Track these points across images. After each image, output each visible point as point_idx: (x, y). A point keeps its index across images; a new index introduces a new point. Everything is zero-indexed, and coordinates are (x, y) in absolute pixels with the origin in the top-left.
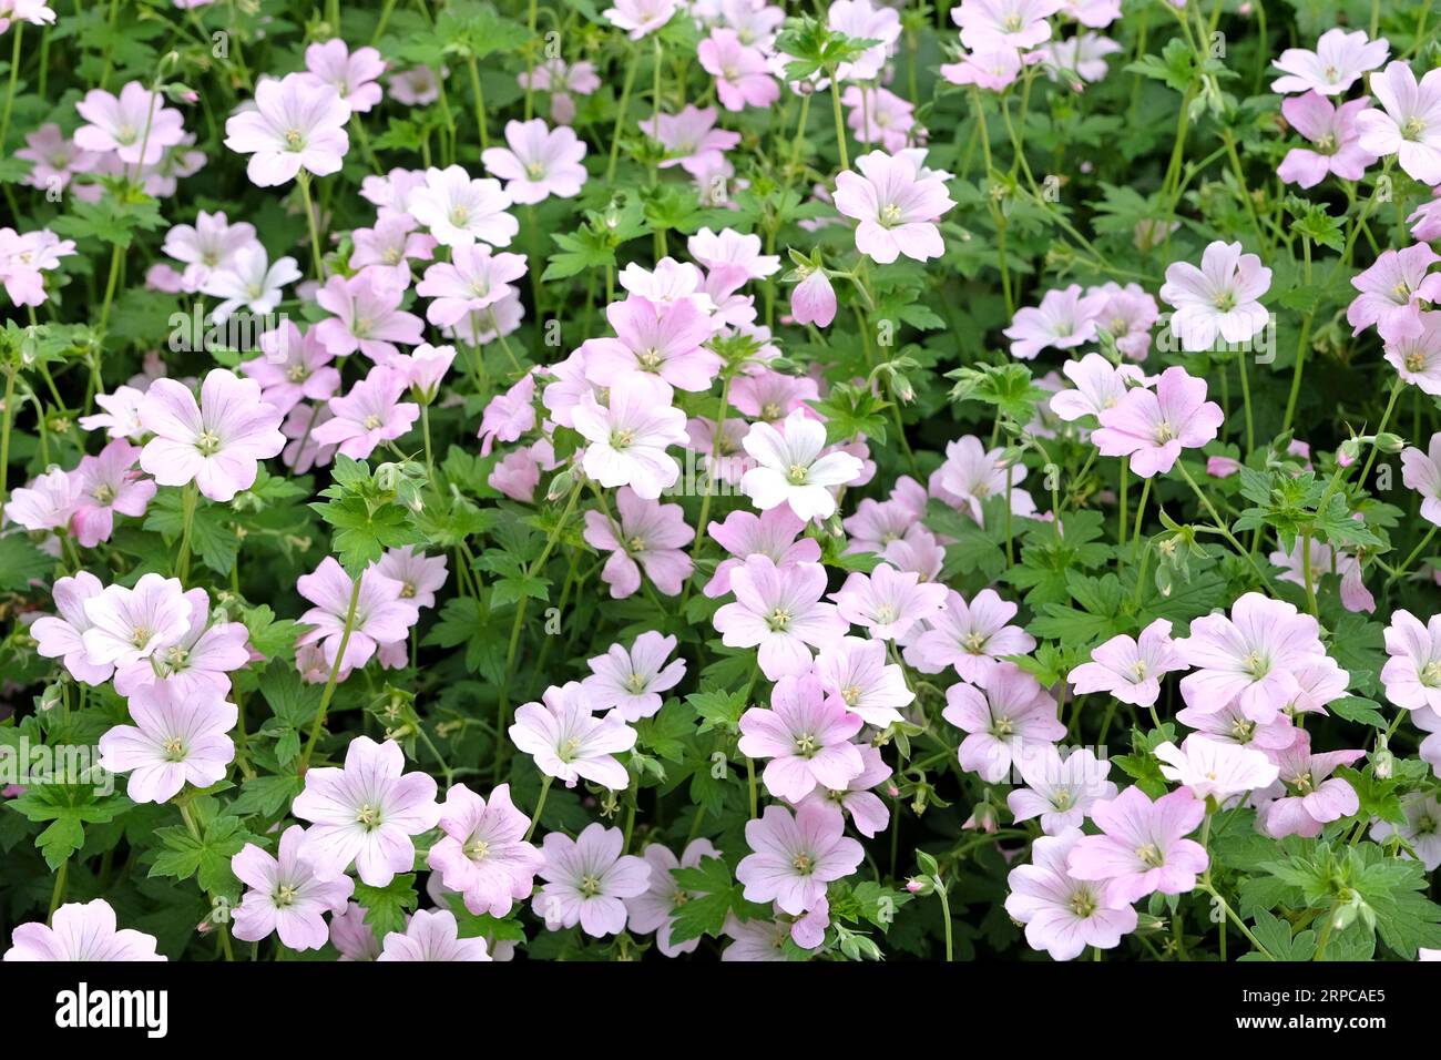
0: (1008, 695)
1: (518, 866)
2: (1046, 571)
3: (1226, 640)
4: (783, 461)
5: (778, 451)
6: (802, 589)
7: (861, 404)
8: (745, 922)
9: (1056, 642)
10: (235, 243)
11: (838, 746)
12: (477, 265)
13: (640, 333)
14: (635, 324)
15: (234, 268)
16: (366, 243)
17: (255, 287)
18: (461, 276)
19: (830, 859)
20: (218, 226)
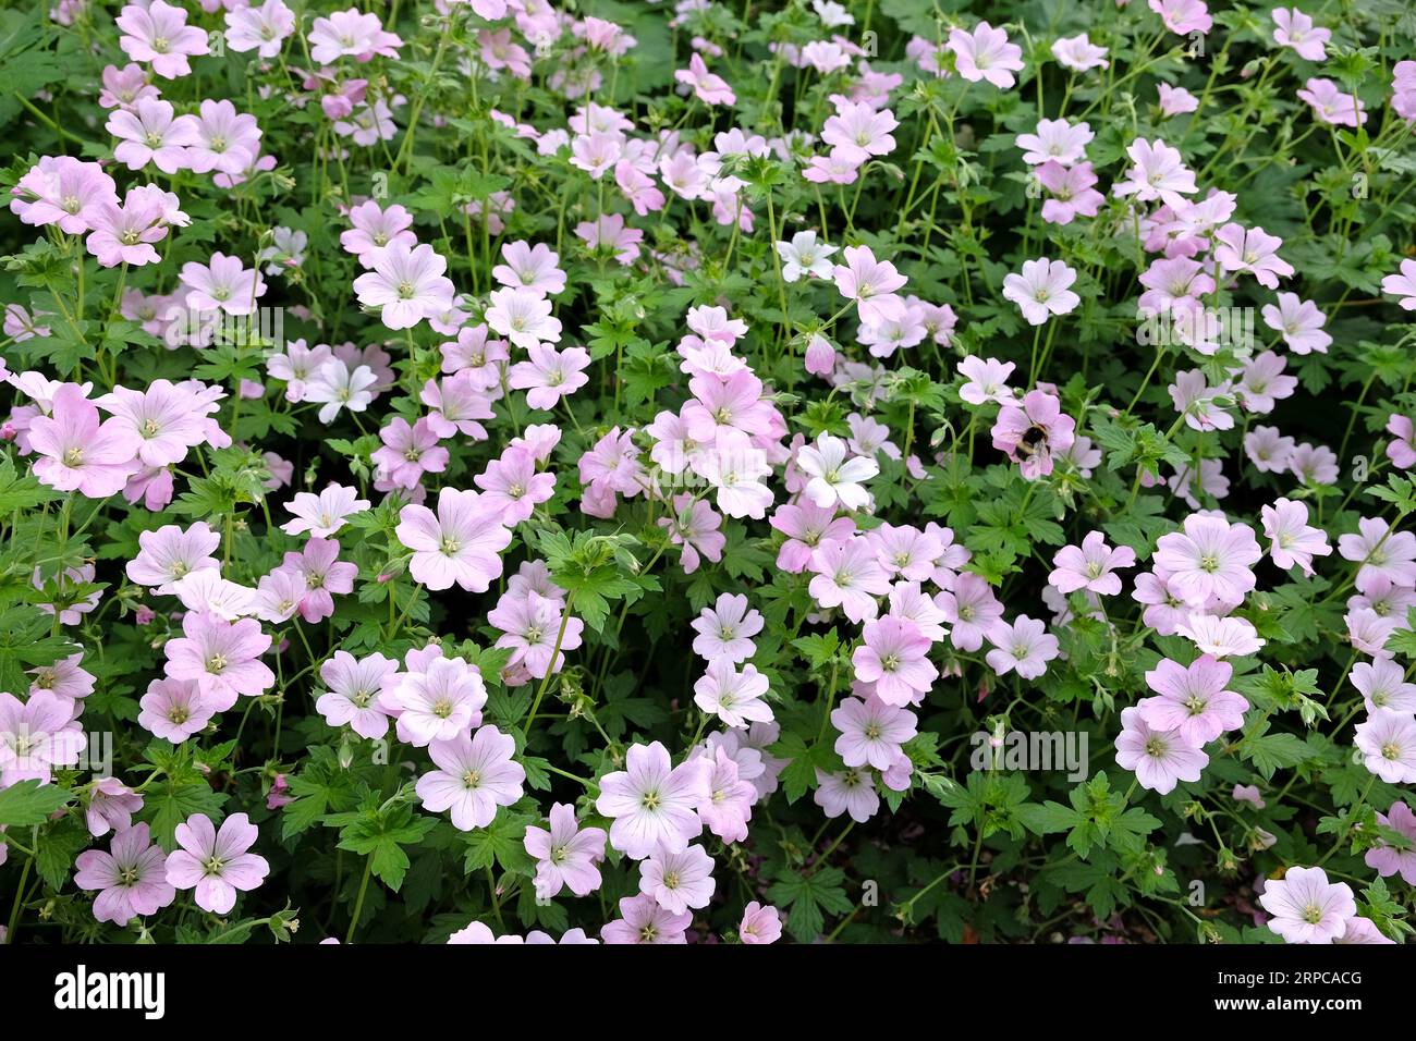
0: (968, 592)
1: (742, 799)
2: (949, 502)
3: (1185, 549)
4: (822, 469)
5: (818, 462)
6: (856, 555)
7: (830, 414)
8: (832, 774)
9: (987, 552)
10: (318, 360)
11: (915, 662)
12: (549, 359)
13: (713, 398)
14: (709, 392)
15: (323, 379)
16: (454, 352)
17: (344, 392)
18: (539, 370)
19: (893, 725)
20: (301, 348)
